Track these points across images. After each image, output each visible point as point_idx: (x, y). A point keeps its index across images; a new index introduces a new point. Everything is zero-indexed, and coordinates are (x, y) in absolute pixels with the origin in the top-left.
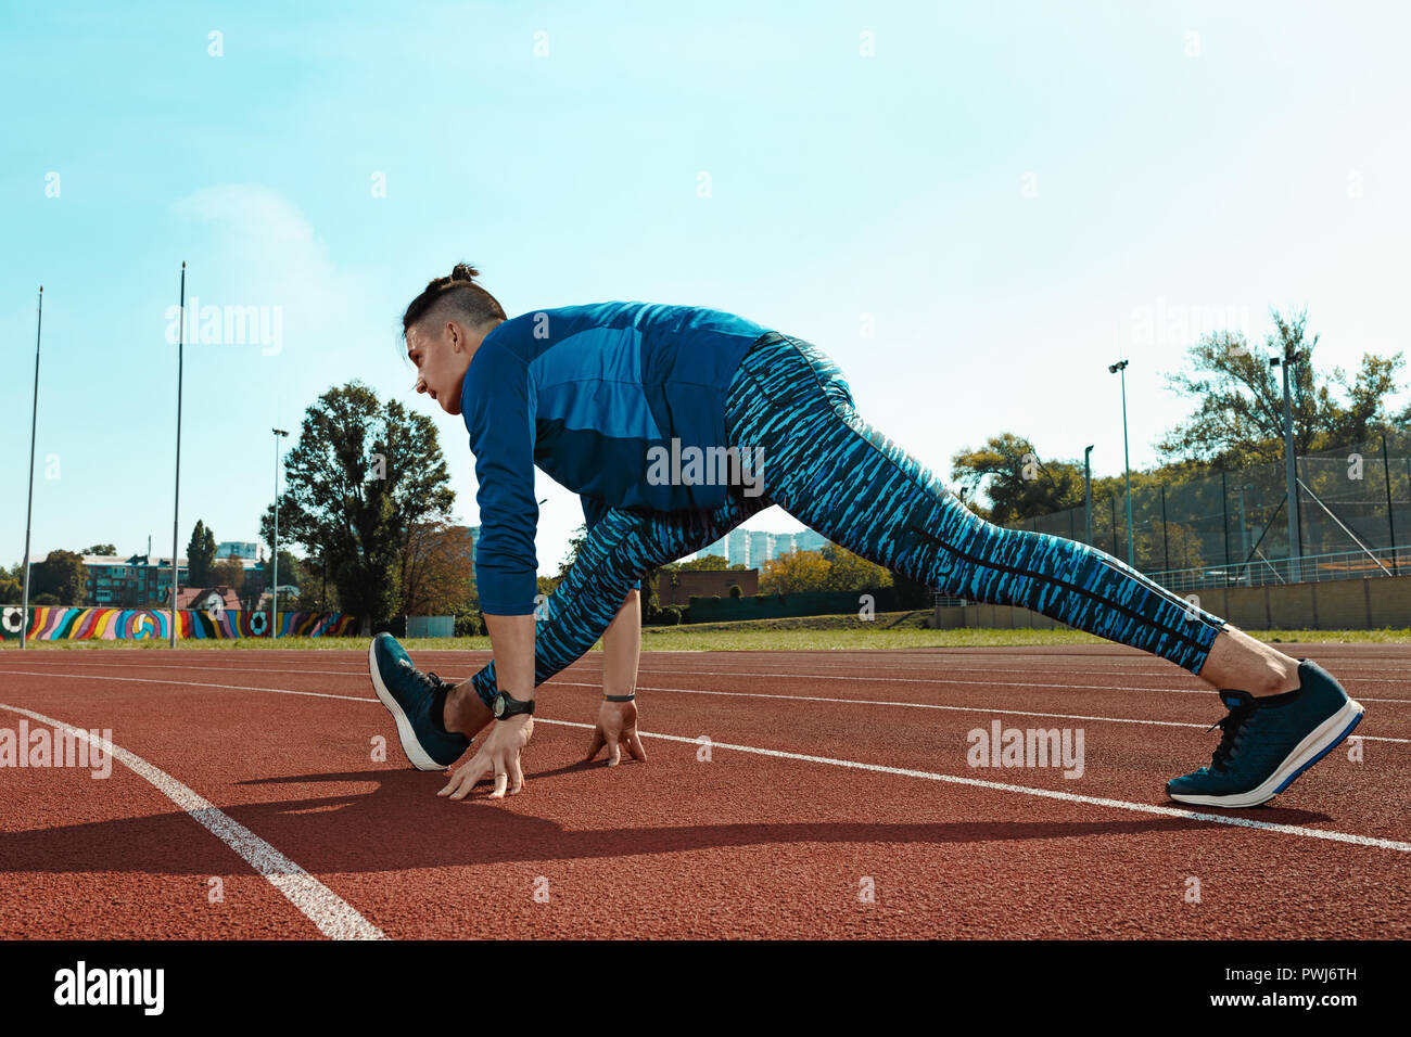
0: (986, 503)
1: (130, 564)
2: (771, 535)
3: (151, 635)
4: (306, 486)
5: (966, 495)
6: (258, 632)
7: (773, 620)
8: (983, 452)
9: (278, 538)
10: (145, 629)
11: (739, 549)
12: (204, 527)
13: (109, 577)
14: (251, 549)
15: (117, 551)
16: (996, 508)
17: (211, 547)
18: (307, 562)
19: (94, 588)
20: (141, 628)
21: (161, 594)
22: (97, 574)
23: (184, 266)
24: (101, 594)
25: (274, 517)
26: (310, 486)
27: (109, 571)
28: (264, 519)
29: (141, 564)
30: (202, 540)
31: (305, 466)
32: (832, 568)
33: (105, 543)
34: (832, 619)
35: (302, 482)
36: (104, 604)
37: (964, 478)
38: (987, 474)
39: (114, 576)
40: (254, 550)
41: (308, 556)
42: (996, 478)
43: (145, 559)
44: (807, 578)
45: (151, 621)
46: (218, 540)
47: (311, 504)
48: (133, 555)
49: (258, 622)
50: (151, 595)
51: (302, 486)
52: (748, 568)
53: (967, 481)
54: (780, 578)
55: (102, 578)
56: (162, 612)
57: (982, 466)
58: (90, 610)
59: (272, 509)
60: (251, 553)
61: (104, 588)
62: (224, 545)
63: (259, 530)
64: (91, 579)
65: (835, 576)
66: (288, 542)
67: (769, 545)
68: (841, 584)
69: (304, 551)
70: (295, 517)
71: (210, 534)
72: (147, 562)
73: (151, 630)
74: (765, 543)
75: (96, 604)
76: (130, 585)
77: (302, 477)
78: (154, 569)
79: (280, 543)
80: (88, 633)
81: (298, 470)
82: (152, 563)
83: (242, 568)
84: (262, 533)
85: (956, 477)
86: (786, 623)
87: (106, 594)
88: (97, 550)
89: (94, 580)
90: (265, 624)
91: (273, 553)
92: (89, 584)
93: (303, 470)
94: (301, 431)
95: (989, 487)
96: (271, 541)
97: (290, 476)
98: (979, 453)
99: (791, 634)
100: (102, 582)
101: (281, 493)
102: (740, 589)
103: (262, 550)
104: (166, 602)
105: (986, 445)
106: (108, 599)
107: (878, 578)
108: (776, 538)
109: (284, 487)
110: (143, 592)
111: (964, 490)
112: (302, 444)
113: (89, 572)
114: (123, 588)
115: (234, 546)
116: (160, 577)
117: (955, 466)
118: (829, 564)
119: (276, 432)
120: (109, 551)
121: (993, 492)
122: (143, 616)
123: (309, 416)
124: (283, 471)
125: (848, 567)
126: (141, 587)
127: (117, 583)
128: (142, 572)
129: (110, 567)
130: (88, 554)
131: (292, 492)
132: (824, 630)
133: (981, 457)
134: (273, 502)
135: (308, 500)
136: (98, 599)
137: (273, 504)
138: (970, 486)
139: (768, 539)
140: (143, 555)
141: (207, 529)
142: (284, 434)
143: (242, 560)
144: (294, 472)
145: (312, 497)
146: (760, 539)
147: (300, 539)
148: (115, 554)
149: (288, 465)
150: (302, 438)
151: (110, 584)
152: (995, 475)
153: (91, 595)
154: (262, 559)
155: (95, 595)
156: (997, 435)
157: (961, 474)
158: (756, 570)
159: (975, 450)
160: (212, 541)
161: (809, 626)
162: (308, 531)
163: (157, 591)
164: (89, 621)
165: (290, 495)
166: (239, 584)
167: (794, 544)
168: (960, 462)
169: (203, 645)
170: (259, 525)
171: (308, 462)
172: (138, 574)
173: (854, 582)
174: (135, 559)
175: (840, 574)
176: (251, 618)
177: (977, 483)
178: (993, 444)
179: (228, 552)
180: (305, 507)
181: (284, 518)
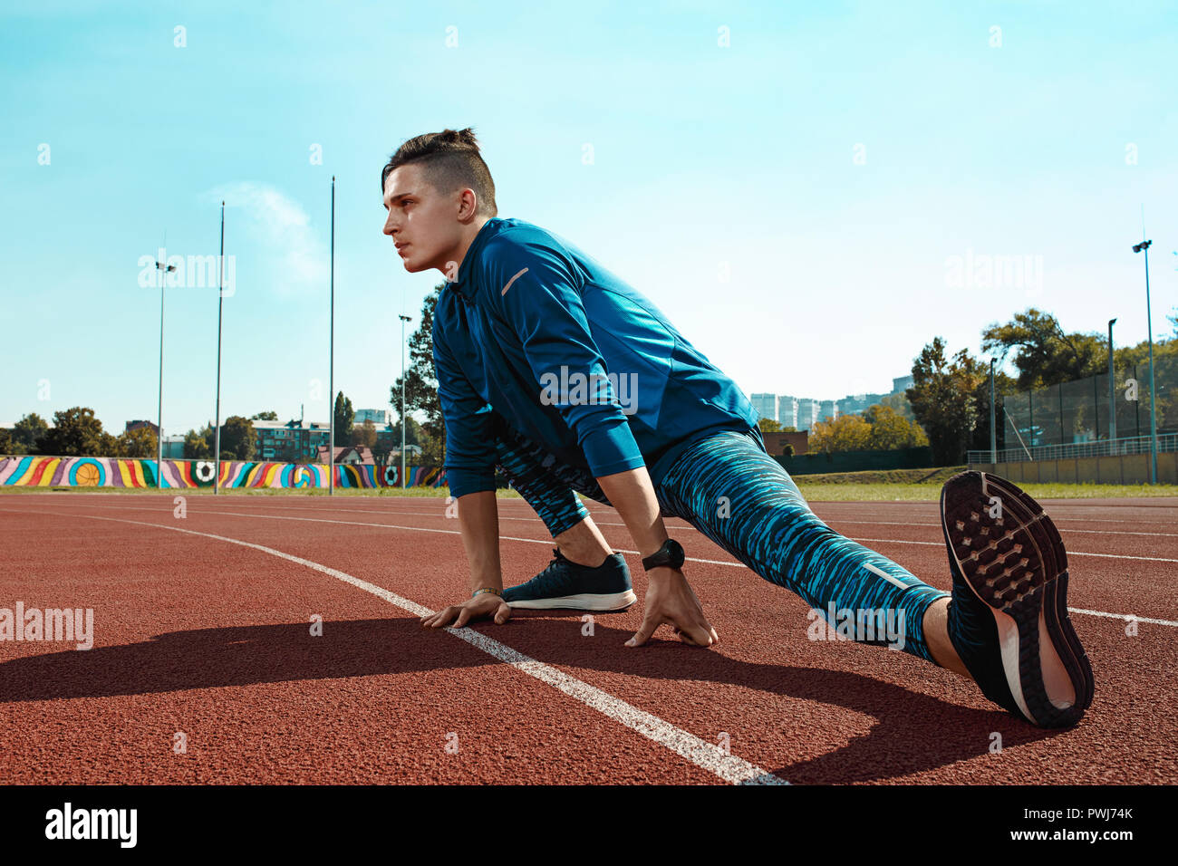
0: (1013, 373)
1: (288, 427)
2: (815, 402)
3: (308, 485)
4: (427, 362)
5: (995, 365)
6: (390, 482)
7: (822, 475)
8: (1010, 326)
9: (405, 406)
10: (303, 480)
11: (788, 413)
12: (344, 397)
13: (273, 438)
14: (381, 414)
15: (278, 417)
16: (1023, 377)
17: (350, 413)
18: (427, 426)
19: (261, 447)
20: (300, 479)
21: (312, 452)
22: (263, 436)
23: (334, 179)
24: (267, 452)
25: (402, 388)
26: (429, 362)
27: (272, 433)
28: (393, 390)
29: (296, 427)
30: (342, 410)
31: (426, 346)
32: (873, 429)
33: (268, 410)
34: (875, 474)
35: (423, 359)
36: (271, 459)
37: (992, 349)
38: (1014, 346)
39: (276, 438)
40: (384, 416)
41: (428, 420)
42: (1022, 349)
43: (299, 423)
44: (851, 438)
45: (307, 473)
46: (355, 408)
47: (431, 377)
48: (290, 420)
49: (391, 475)
50: (305, 453)
51: (423, 363)
52: (797, 430)
53: (997, 351)
54: (826, 439)
55: (268, 438)
56: (317, 466)
57: (1009, 337)
58: (261, 464)
59: (399, 382)
60: (381, 419)
61: (269, 447)
62: (360, 411)
63: (390, 399)
64: (259, 439)
65: (876, 437)
66: (413, 409)
67: (814, 409)
68: (881, 444)
69: (426, 416)
70: (418, 389)
71: (349, 403)
72: (301, 426)
73: (308, 481)
74: (810, 409)
75: (264, 459)
76: (289, 445)
77: (423, 355)
78: (307, 431)
79: (407, 410)
80: (260, 482)
81: (419, 349)
82: (306, 426)
83: (374, 431)
84: (392, 401)
85: (985, 349)
86: (835, 478)
87: (271, 452)
88: (263, 416)
89: (261, 441)
90: (396, 476)
91: (401, 418)
92: (258, 443)
93: (424, 349)
94: (421, 317)
95: (1016, 357)
96: (399, 408)
97: (413, 354)
98: (1007, 327)
99: (837, 488)
100: (267, 442)
101: (407, 369)
102: (792, 448)
103: (390, 416)
104: (316, 458)
105: (1013, 319)
106: (272, 455)
107: (914, 438)
108: (820, 404)
109: (409, 364)
110: (299, 450)
111: (994, 360)
112: (423, 328)
113: (257, 433)
114: (284, 447)
115: (367, 413)
116: (311, 438)
117: (985, 339)
118: (869, 426)
119: (402, 318)
120: (271, 417)
121: (1020, 362)
122: (302, 469)
123: (426, 304)
124: (408, 350)
125: (888, 429)
126: (297, 447)
127: (278, 443)
128: (298, 434)
129: (273, 430)
130: (256, 419)
131: (415, 368)
132: (868, 483)
133: (1008, 331)
134: (400, 376)
135: (428, 374)
136: (265, 455)
137: (400, 378)
138: (998, 356)
139: (813, 405)
140: (298, 420)
141: (347, 399)
142: (409, 319)
143: (375, 424)
144: (416, 351)
145: (432, 371)
146: (807, 405)
147: (422, 406)
148: (276, 419)
149: (411, 345)
150: (423, 323)
151: (273, 444)
152: (1021, 346)
153: (259, 452)
154: (390, 423)
155: (262, 452)
156: (1022, 311)
157: (990, 346)
158: (806, 432)
159: (1003, 325)
160: (350, 408)
161: (854, 480)
162: (429, 400)
163: (309, 449)
164: (260, 473)
165: (413, 371)
166: (372, 444)
167: (836, 409)
168: (989, 335)
169: (349, 493)
170: (389, 395)
171: (428, 343)
172: (295, 436)
173: (893, 441)
174: (292, 424)
175: (881, 436)
176: (385, 471)
177: (1005, 353)
178: (1019, 318)
179: (363, 417)
180: (426, 380)
181: (409, 389)
